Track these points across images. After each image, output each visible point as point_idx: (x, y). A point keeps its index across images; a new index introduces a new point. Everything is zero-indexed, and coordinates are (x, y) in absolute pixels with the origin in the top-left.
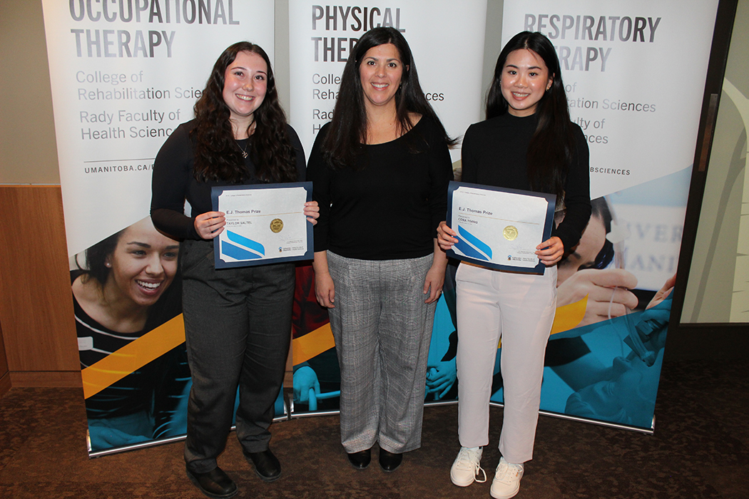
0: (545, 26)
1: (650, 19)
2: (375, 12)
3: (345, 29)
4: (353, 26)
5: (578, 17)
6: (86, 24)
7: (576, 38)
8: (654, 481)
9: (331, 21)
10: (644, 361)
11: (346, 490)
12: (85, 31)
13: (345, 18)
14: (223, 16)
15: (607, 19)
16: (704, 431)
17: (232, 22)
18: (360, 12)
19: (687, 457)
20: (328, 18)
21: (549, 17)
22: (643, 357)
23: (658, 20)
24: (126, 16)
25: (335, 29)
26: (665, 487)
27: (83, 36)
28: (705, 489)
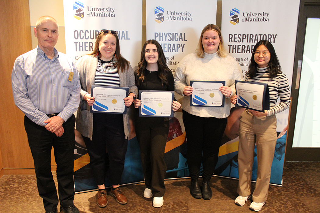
0: (236, 38)
1: (273, 35)
2: (176, 35)
3: (166, 40)
4: (169, 39)
5: (248, 35)
6: (79, 40)
7: (248, 42)
8: (282, 202)
9: (161, 38)
10: (277, 158)
11: (168, 204)
12: (79, 43)
13: (166, 37)
14: (124, 37)
15: (258, 35)
16: (302, 186)
17: (127, 39)
18: (171, 34)
19: (295, 194)
20: (160, 37)
21: (238, 35)
22: (277, 157)
23: (276, 35)
24: (92, 38)
25: (162, 40)
26: (286, 204)
27: (78, 45)
28: (301, 205)
